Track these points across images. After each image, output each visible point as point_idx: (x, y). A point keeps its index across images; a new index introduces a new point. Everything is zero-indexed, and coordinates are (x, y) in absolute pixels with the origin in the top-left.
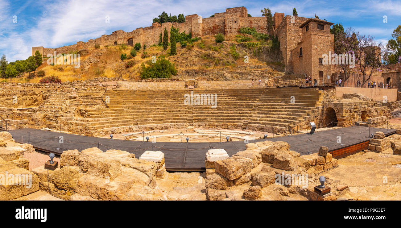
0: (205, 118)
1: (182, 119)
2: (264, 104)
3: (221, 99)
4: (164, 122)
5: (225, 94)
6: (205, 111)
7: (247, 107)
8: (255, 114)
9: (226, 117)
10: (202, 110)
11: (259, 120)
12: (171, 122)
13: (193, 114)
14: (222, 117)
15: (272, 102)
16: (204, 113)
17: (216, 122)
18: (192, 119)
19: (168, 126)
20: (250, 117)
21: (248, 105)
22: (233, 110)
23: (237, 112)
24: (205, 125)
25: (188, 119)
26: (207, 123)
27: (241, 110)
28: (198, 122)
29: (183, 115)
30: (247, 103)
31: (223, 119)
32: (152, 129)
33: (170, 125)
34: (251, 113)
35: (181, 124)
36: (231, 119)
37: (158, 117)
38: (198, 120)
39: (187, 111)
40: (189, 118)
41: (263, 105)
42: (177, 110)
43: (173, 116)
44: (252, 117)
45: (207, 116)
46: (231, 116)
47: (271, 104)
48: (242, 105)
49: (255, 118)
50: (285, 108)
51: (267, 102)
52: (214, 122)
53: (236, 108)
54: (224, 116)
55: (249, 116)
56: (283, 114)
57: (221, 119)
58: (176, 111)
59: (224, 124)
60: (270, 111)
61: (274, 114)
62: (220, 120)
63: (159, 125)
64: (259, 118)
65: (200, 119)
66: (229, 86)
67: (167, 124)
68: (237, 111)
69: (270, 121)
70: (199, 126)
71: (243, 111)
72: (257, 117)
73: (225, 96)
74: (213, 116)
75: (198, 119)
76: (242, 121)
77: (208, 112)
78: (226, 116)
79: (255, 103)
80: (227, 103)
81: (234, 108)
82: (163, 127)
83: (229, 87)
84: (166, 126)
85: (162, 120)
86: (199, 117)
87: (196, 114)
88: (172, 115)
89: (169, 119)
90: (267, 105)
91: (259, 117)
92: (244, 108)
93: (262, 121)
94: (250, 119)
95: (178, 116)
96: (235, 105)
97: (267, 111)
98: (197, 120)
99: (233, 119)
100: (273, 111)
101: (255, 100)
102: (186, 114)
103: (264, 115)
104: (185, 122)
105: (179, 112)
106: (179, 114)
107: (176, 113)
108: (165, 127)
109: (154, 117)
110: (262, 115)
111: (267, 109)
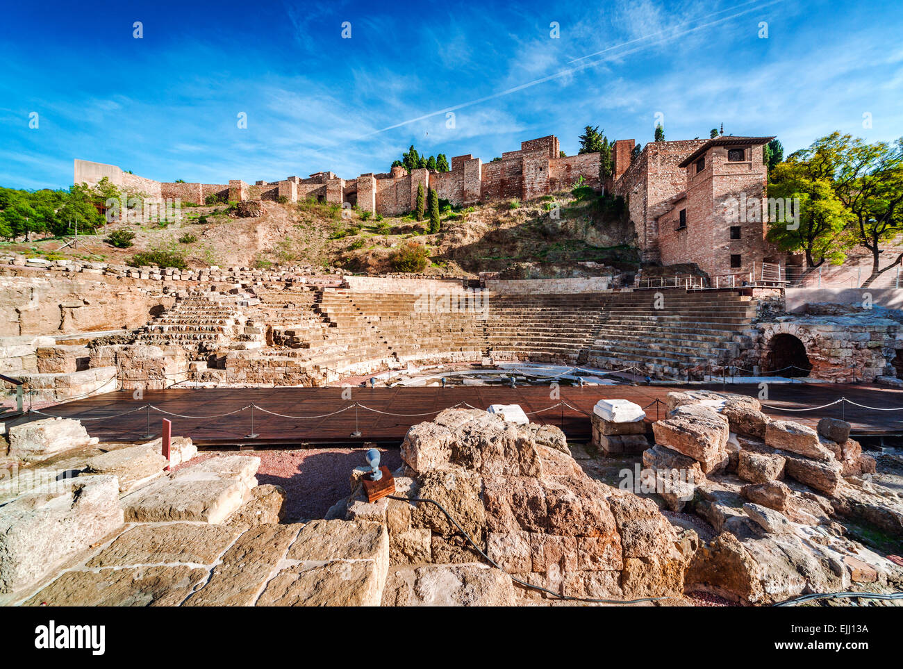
0: (508, 343)
2: (614, 321)
3: (531, 310)
4: (440, 351)
5: (537, 303)
6: (507, 330)
7: (580, 327)
8: (599, 338)
9: (546, 343)
11: (610, 350)
12: (452, 350)
13: (488, 337)
14: (538, 343)
15: (631, 319)
16: (506, 335)
17: (530, 350)
18: (487, 345)
19: (449, 357)
20: (590, 343)
21: (582, 322)
22: (556, 331)
23: (565, 334)
24: (510, 355)
25: (481, 345)
26: (515, 352)
27: (572, 331)
28: (497, 349)
29: (471, 339)
30: (580, 318)
31: (541, 345)
32: (420, 362)
33: (452, 356)
34: (591, 336)
35: (469, 354)
36: (555, 346)
40: (482, 343)
41: (613, 324)
42: (458, 329)
43: (453, 340)
44: (593, 344)
45: (511, 340)
46: (554, 340)
47: (629, 321)
48: (570, 322)
49: (601, 346)
50: (662, 330)
51: (619, 319)
52: (526, 351)
53: (560, 326)
54: (541, 340)
55: (588, 342)
58: (457, 331)
59: (545, 355)
60: (629, 334)
61: (639, 341)
62: (536, 348)
63: (433, 355)
64: (609, 347)
65: (501, 345)
66: (541, 288)
67: (445, 353)
68: (563, 332)
70: (501, 357)
71: (575, 332)
72: (604, 344)
73: (537, 307)
74: (522, 340)
75: (497, 345)
76: (578, 351)
77: (512, 333)
78: (546, 341)
79: (595, 318)
80: (543, 318)
81: (557, 326)
82: (440, 359)
83: (541, 291)
84: (444, 357)
85: (436, 346)
86: (499, 342)
87: (492, 337)
89: (449, 345)
90: (619, 324)
91: (608, 344)
92: (576, 327)
93: (615, 351)
94: (590, 347)
95: (461, 339)
96: (558, 322)
97: (623, 334)
98: (495, 347)
99: (559, 346)
100: (636, 335)
101: (595, 314)
103: (617, 342)
104: (478, 349)
105: (463, 333)
107: (458, 335)
108: (443, 359)
109: (422, 341)
110: (613, 342)
111: (622, 331)
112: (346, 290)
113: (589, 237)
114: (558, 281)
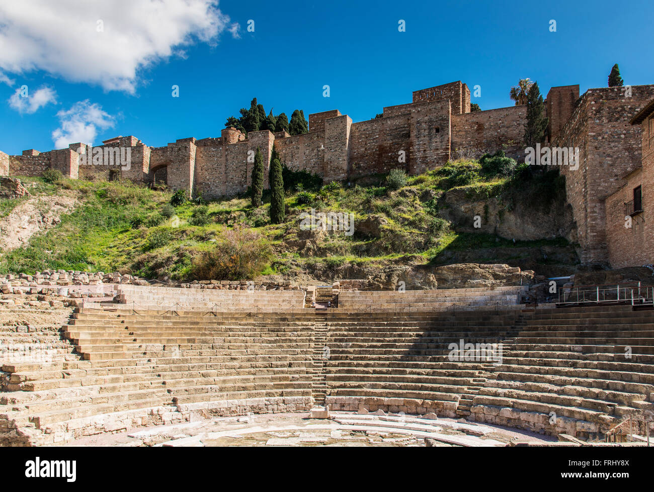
0: (357, 383)
1: (300, 386)
2: (519, 352)
3: (400, 336)
4: (250, 396)
5: (411, 325)
6: (358, 365)
8: (492, 378)
9: (413, 384)
10: (349, 365)
11: (505, 395)
12: (268, 394)
13: (327, 375)
14: (401, 384)
15: (544, 349)
16: (356, 372)
17: (387, 395)
18: (323, 388)
19: (262, 405)
20: (478, 385)
22: (432, 367)
23: (444, 371)
24: (357, 402)
25: (314, 387)
26: (364, 398)
28: (338, 394)
29: (301, 377)
31: (406, 388)
32: (216, 412)
33: (267, 403)
34: (482, 375)
35: (294, 401)
36: (426, 389)
37: (235, 381)
38: (340, 389)
39: (310, 365)
40: (316, 384)
41: (516, 355)
42: (285, 363)
43: (273, 379)
44: (483, 386)
45: (362, 379)
46: (426, 381)
47: (541, 352)
49: (494, 390)
50: (585, 366)
51: (528, 349)
52: (381, 396)
53: (438, 360)
55: (475, 383)
56: (579, 384)
57: (400, 388)
58: (282, 366)
59: (408, 402)
60: (538, 372)
61: (550, 382)
62: (397, 391)
63: (236, 402)
64: (506, 391)
65: (345, 386)
66: (421, 304)
67: (257, 399)
68: (442, 368)
69: (539, 399)
70: (343, 405)
71: (460, 368)
72: (498, 386)
73: (410, 330)
74: (379, 379)
75: (338, 387)
76: (459, 396)
77: (365, 369)
78: (413, 381)
81: (433, 359)
82: (248, 408)
83: (420, 307)
84: (255, 404)
85: (244, 388)
86: (342, 383)
87: (333, 375)
88: (270, 376)
89: (264, 387)
90: (526, 356)
91: (503, 387)
93: (512, 397)
94: (477, 391)
95: (286, 379)
97: (529, 372)
98: (336, 390)
99: (432, 389)
100: (547, 373)
102: (307, 373)
103: (518, 383)
104: (307, 394)
105: (290, 369)
106: (291, 373)
107: (282, 372)
108: (252, 407)
109: (224, 381)
110: (512, 383)
111: (527, 367)
112: (119, 306)
113: (505, 227)
114: (447, 292)
